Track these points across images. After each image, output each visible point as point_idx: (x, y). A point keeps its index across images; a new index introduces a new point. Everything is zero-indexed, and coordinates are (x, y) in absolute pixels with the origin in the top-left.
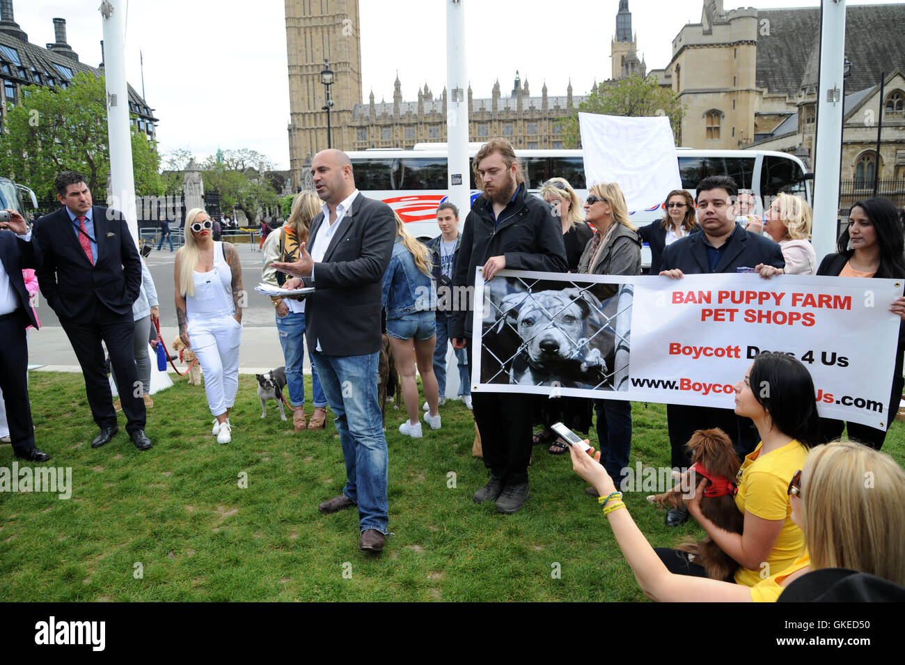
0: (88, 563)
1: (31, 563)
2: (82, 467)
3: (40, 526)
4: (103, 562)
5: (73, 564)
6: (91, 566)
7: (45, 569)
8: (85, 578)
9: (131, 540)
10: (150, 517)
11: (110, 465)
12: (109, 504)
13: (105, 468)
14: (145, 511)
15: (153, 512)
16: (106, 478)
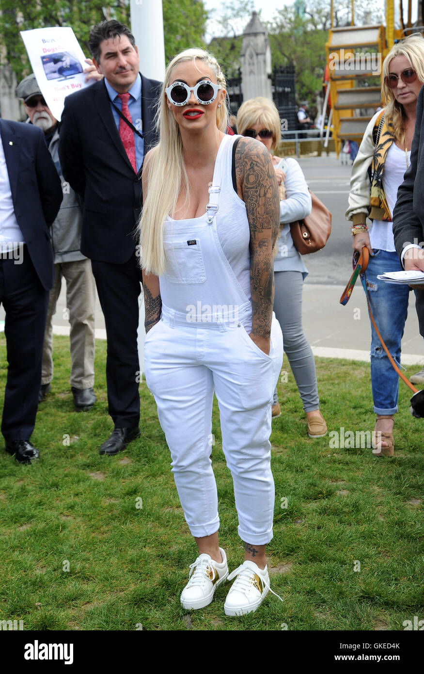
2: (76, 470)
9: (132, 587)
10: (162, 556)
11: (113, 472)
12: (107, 529)
13: (106, 475)
14: (156, 547)
15: (166, 549)
16: (106, 490)
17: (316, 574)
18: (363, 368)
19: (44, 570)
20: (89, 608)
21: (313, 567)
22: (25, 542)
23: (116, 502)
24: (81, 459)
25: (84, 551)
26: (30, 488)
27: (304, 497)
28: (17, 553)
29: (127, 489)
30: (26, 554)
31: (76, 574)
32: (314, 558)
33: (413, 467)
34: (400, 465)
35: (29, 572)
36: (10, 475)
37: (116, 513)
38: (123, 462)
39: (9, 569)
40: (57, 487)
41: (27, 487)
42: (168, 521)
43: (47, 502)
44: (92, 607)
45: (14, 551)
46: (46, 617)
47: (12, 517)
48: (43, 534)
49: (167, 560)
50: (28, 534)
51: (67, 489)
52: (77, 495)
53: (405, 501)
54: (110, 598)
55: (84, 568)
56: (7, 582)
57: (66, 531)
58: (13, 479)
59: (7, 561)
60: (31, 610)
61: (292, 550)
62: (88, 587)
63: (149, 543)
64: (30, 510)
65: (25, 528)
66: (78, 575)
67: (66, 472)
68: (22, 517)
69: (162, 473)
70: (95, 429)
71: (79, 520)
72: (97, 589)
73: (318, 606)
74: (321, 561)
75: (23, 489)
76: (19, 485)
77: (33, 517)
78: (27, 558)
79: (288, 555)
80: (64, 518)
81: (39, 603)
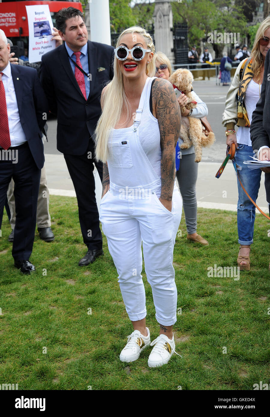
2: (58, 279)
9: (94, 350)
10: (111, 331)
11: (80, 280)
12: (77, 314)
13: (76, 282)
14: (108, 326)
15: (114, 327)
16: (77, 290)
19: (41, 339)
20: (69, 362)
21: (202, 338)
22: (29, 322)
23: (83, 298)
24: (61, 272)
25: (65, 327)
26: (30, 289)
28: (24, 329)
29: (89, 290)
30: (29, 330)
31: (60, 341)
32: (203, 332)
34: (254, 275)
35: (32, 340)
36: (18, 281)
37: (83, 304)
38: (86, 273)
39: (20, 338)
40: (47, 289)
41: (28, 289)
42: (114, 310)
43: (41, 298)
45: (22, 327)
46: (43, 367)
47: (20, 307)
48: (40, 317)
49: (114, 333)
50: (31, 317)
51: (53, 290)
52: (59, 293)
53: (257, 298)
54: (81, 356)
55: (64, 338)
56: (19, 346)
57: (53, 316)
58: (20, 284)
59: (18, 334)
60: (34, 363)
61: (189, 328)
62: (67, 350)
63: (103, 323)
64: (31, 303)
65: (28, 314)
66: (61, 342)
67: (52, 280)
68: (26, 307)
69: (110, 281)
70: (68, 253)
71: (60, 309)
72: (73, 351)
73: (205, 361)
74: (207, 335)
75: (26, 290)
76: (23, 287)
77: (33, 307)
78: (30, 332)
79: (187, 330)
80: (51, 307)
81: (39, 359)
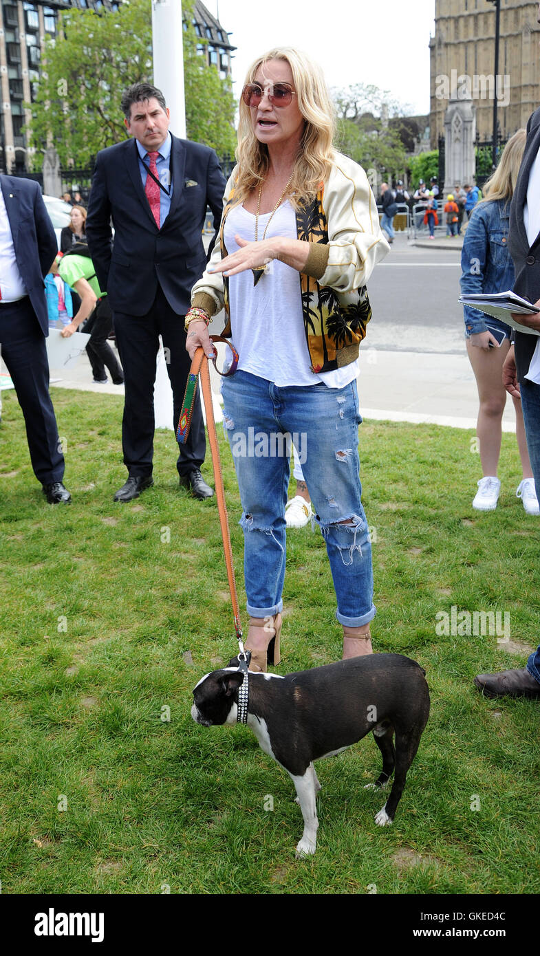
0: (77, 646)
1: (8, 632)
2: (90, 516)
3: (26, 586)
4: (96, 651)
5: (57, 645)
6: (79, 652)
7: (22, 644)
8: (70, 666)
9: (136, 626)
10: (167, 598)
11: (125, 518)
12: (115, 571)
13: (118, 521)
14: (162, 589)
15: (171, 592)
16: (117, 534)
17: (316, 618)
18: (372, 426)
19: (55, 606)
20: (95, 643)
21: (313, 611)
22: (38, 581)
23: (126, 546)
24: (96, 506)
25: (93, 590)
26: (46, 530)
27: (308, 545)
28: (29, 590)
29: (137, 534)
30: (38, 591)
31: (84, 611)
32: (314, 603)
33: (415, 518)
34: (402, 516)
35: (40, 608)
36: (28, 518)
37: (125, 556)
38: (136, 509)
39: (21, 604)
40: (71, 531)
41: (43, 529)
43: (61, 544)
44: (97, 643)
45: (26, 588)
46: (53, 649)
47: (27, 557)
48: (56, 573)
49: (172, 601)
50: (41, 573)
51: (81, 533)
52: (90, 538)
53: (406, 550)
54: (114, 635)
55: (91, 606)
56: (18, 616)
57: (77, 572)
58: (30, 522)
59: (19, 597)
60: (39, 642)
61: (294, 595)
62: (94, 624)
63: (155, 585)
64: (44, 551)
65: (39, 567)
66: (85, 612)
67: (80, 517)
68: (36, 556)
69: (172, 521)
70: (111, 477)
71: (89, 561)
72: (103, 626)
73: (315, 647)
74: (321, 606)
75: (39, 531)
76: (35, 527)
77: (46, 557)
78: (40, 595)
79: (289, 599)
80: (75, 559)
81: (48, 637)
